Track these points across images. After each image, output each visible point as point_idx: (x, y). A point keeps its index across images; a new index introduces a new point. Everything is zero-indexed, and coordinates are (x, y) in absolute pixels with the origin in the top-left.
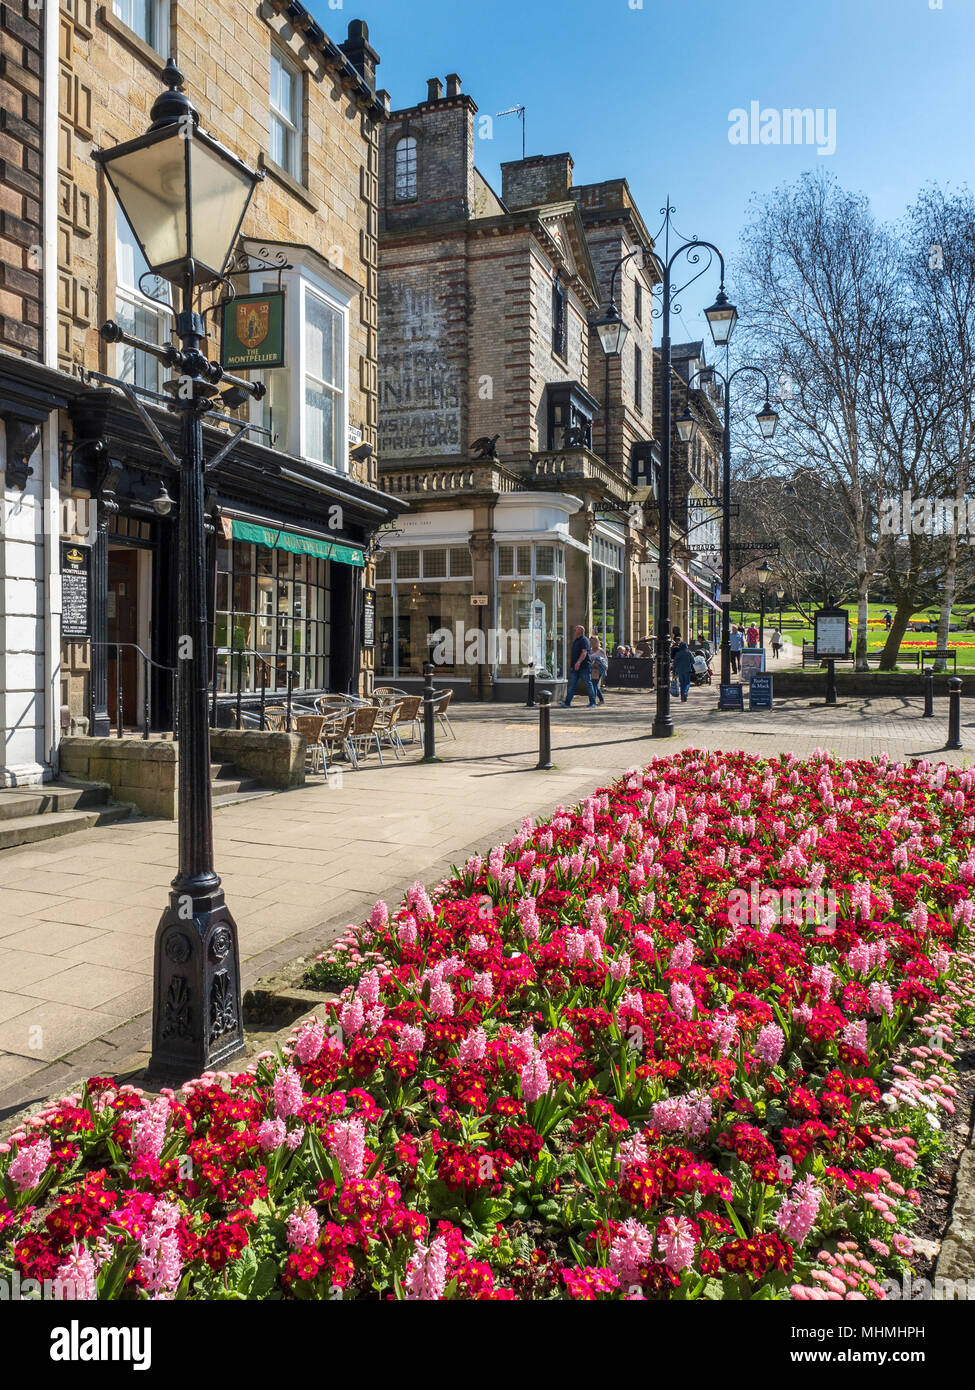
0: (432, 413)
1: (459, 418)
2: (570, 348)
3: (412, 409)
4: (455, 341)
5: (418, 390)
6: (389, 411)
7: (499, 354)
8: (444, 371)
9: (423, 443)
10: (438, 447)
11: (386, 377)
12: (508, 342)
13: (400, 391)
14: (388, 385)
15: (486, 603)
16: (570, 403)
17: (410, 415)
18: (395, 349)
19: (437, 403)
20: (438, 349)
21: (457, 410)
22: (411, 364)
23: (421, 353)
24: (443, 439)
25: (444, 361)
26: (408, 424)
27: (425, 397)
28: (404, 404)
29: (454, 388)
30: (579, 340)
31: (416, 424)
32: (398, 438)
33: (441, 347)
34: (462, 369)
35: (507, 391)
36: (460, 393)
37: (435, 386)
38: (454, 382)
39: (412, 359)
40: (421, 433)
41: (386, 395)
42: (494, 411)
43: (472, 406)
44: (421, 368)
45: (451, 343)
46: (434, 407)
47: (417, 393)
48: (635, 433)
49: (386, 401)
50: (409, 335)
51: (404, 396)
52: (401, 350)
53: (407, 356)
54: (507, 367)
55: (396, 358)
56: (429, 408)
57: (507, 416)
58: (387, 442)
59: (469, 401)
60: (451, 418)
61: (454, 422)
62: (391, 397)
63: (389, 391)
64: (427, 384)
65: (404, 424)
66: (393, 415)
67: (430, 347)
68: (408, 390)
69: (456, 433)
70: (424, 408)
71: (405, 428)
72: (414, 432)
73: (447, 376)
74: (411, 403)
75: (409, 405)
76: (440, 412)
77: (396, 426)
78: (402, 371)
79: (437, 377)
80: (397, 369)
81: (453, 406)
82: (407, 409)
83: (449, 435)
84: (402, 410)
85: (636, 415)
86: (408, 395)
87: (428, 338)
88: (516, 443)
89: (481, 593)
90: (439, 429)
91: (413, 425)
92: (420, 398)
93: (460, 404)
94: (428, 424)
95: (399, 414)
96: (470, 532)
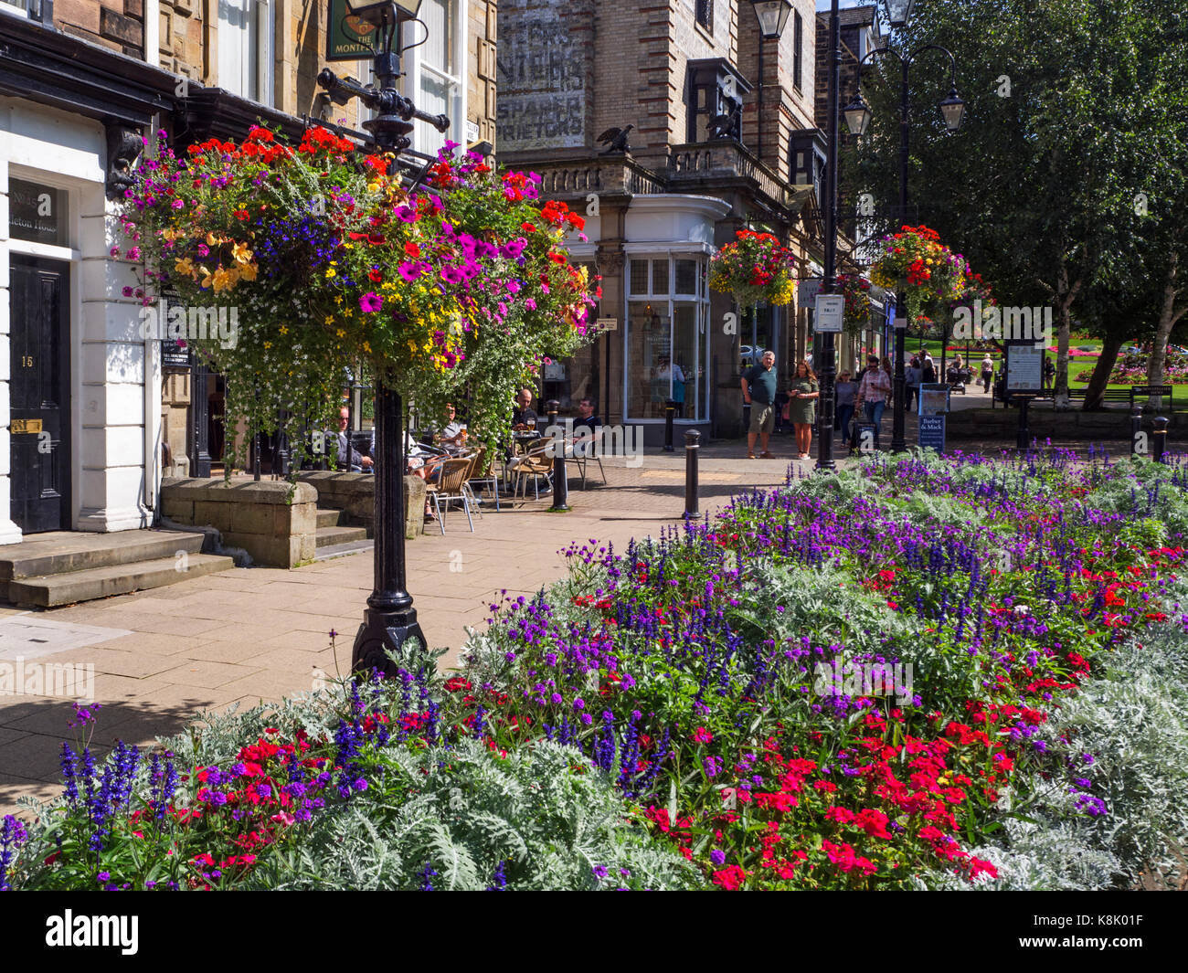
0: (551, 96)
1: (582, 104)
2: (717, 17)
3: (527, 91)
4: (579, 10)
5: (534, 67)
7: (633, 25)
8: (566, 45)
9: (539, 133)
10: (557, 138)
12: (643, 10)
13: (511, 70)
15: (615, 328)
16: (717, 84)
17: (525, 99)
18: (506, 18)
19: (557, 84)
20: (558, 19)
21: (581, 94)
22: (525, 37)
23: (538, 24)
24: (562, 129)
25: (566, 34)
26: (521, 110)
27: (542, 77)
28: (516, 86)
29: (577, 66)
30: (727, 6)
31: (531, 110)
33: (561, 16)
34: (587, 43)
35: (642, 71)
36: (584, 72)
37: (554, 64)
38: (577, 60)
39: (526, 31)
40: (537, 121)
42: (626, 95)
43: (598, 88)
44: (537, 42)
45: (574, 11)
46: (553, 90)
47: (533, 71)
48: (793, 119)
51: (516, 75)
52: (514, 20)
53: (522, 26)
54: (642, 41)
55: (507, 29)
56: (547, 90)
57: (641, 101)
59: (594, 82)
60: (573, 102)
61: (577, 108)
62: (501, 77)
64: (545, 61)
65: (515, 110)
66: (503, 99)
67: (548, 16)
68: (521, 68)
69: (579, 121)
70: (541, 90)
71: (517, 115)
72: (528, 120)
73: (569, 51)
74: (525, 85)
75: (522, 87)
76: (560, 95)
77: (507, 112)
78: (515, 46)
79: (557, 53)
80: (508, 43)
81: (575, 88)
82: (520, 92)
83: (570, 123)
84: (514, 93)
85: (795, 97)
86: (521, 75)
87: (547, 5)
88: (651, 134)
89: (609, 316)
90: (558, 116)
91: (527, 111)
92: (536, 78)
93: (584, 85)
94: (546, 110)
95: (510, 97)
96: (597, 243)
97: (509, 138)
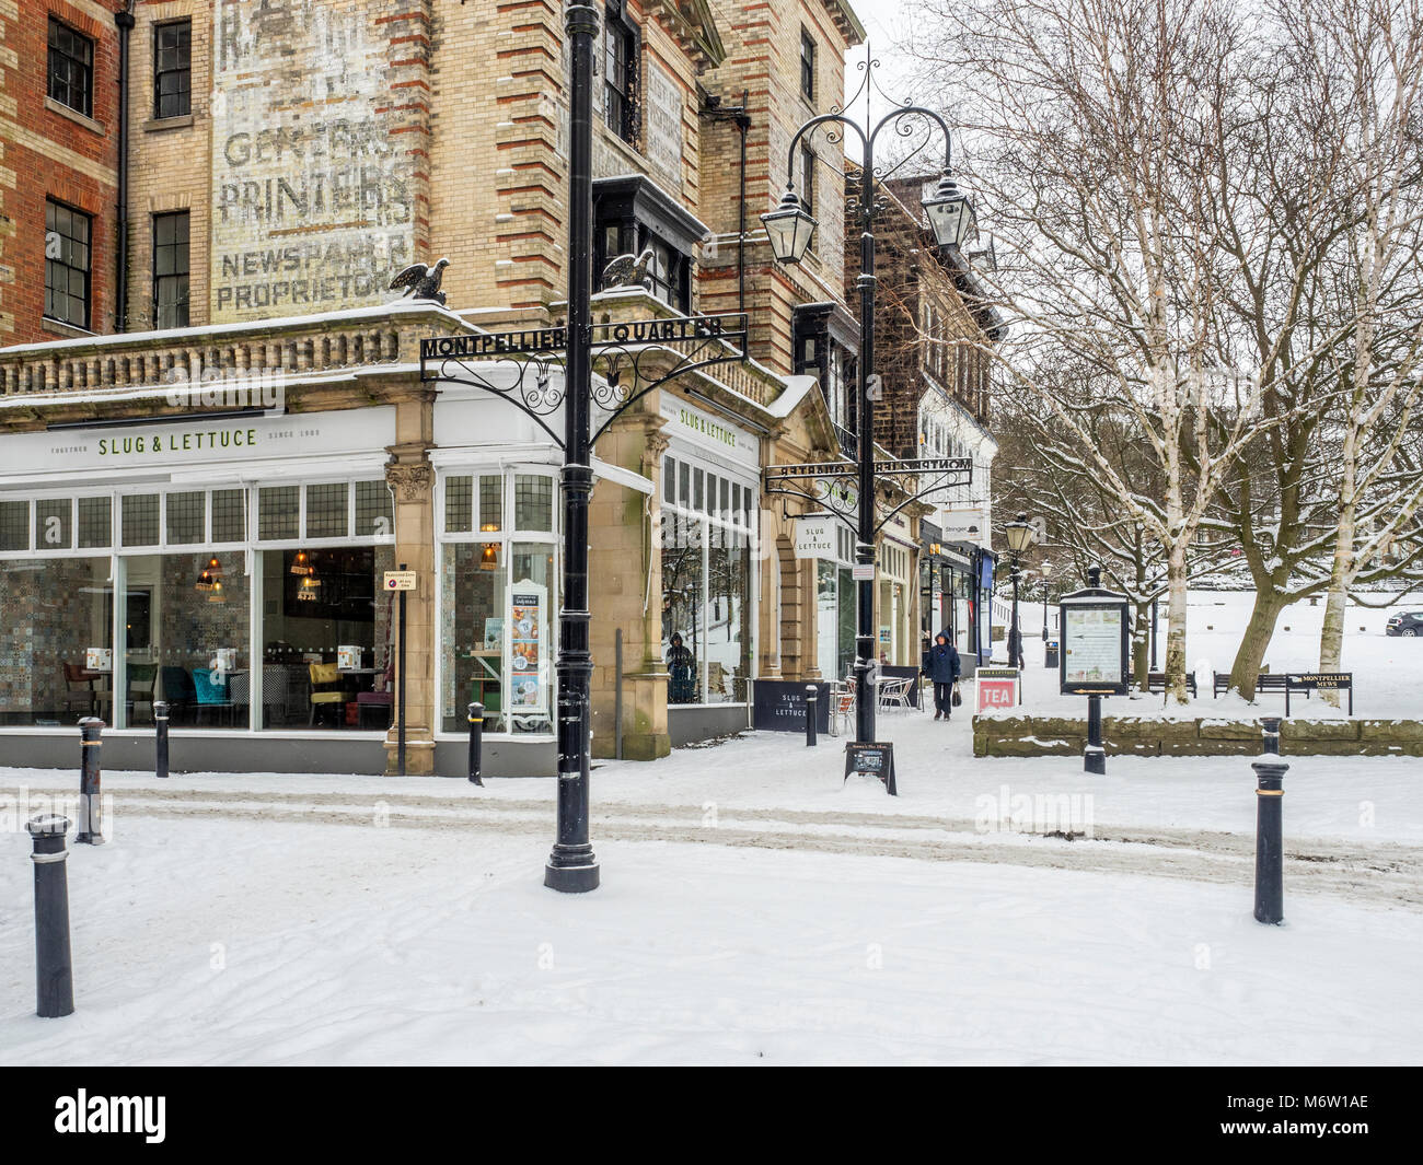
0: (362, 233)
1: (410, 244)
2: (652, 128)
3: (326, 227)
4: (404, 101)
5: (337, 191)
6: (285, 233)
7: (487, 124)
8: (384, 156)
9: (345, 291)
10: (371, 299)
11: (279, 169)
12: (501, 100)
13: (304, 195)
14: (282, 185)
15: (413, 586)
16: (632, 219)
17: (322, 239)
18: (297, 117)
19: (371, 215)
20: (373, 116)
21: (407, 229)
22: (325, 145)
23: (343, 125)
24: (379, 283)
25: (385, 138)
26: (318, 256)
27: (349, 205)
28: (311, 219)
29: (401, 187)
30: (676, 118)
31: (333, 256)
32: (300, 283)
33: (378, 111)
34: (415, 152)
35: (501, 192)
36: (411, 195)
37: (367, 185)
38: (401, 177)
39: (326, 136)
40: (343, 272)
41: (280, 203)
42: (477, 230)
43: (435, 221)
44: (342, 152)
45: (397, 103)
46: (365, 224)
47: (336, 197)
48: (799, 292)
49: (280, 214)
50: (321, 92)
51: (311, 202)
52: (307, 120)
53: (319, 129)
54: (501, 146)
55: (297, 135)
56: (357, 225)
57: (500, 238)
58: (281, 289)
59: (430, 212)
60: (396, 243)
61: (402, 250)
62: (289, 206)
63: (284, 195)
64: (354, 181)
65: (310, 257)
66: (292, 241)
67: (358, 112)
68: (319, 192)
70: (348, 225)
71: (314, 263)
72: (329, 270)
73: (389, 164)
74: (324, 218)
75: (320, 222)
76: (376, 232)
77: (297, 260)
78: (309, 159)
79: (372, 168)
80: (299, 154)
81: (398, 221)
82: (316, 228)
84: (308, 231)
85: (806, 264)
86: (319, 203)
87: (356, 96)
88: (516, 288)
89: (403, 567)
90: (374, 264)
91: (328, 257)
92: (340, 207)
93: (412, 216)
94: (355, 255)
95: (303, 238)
96: (389, 449)
97: (300, 299)
